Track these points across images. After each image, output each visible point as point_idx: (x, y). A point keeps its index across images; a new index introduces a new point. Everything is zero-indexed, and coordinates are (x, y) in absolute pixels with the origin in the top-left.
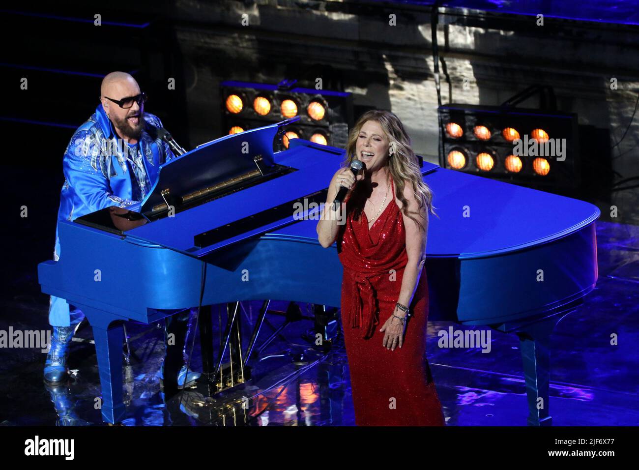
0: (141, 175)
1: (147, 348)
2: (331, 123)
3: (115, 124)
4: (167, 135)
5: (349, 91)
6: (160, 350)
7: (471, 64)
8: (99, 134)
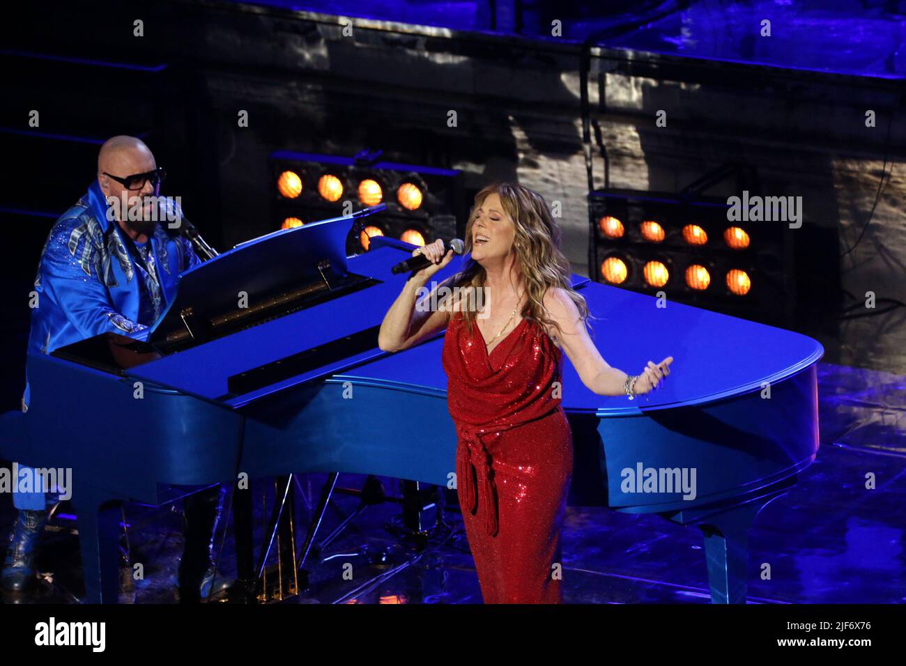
0: (155, 288)
1: (155, 542)
2: (431, 215)
4: (191, 230)
5: (458, 167)
6: (175, 545)
7: (637, 131)
8: (92, 224)
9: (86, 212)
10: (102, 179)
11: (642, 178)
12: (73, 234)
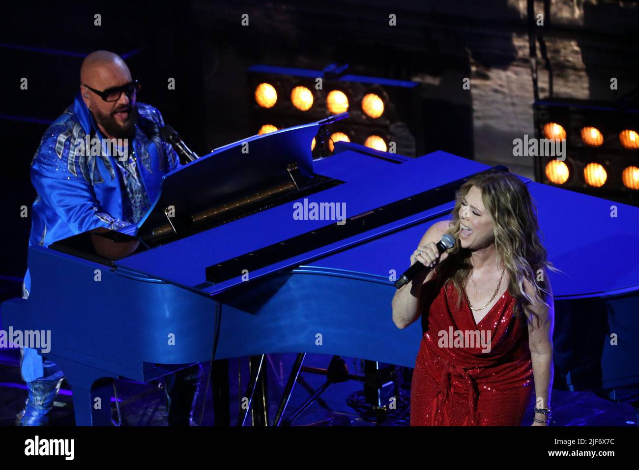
0: (136, 187)
1: (144, 415)
2: (392, 122)
3: (98, 120)
4: (174, 135)
5: (417, 79)
6: (162, 418)
7: (579, 45)
8: (77, 128)
9: (72, 118)
10: (84, 90)
11: (583, 88)
12: (59, 138)
